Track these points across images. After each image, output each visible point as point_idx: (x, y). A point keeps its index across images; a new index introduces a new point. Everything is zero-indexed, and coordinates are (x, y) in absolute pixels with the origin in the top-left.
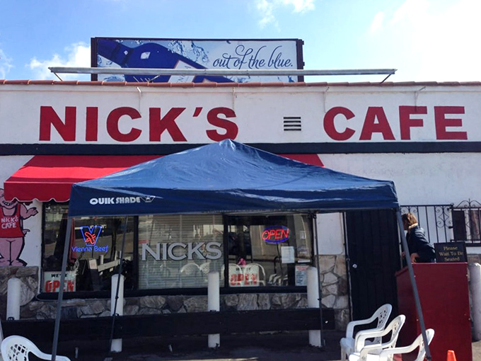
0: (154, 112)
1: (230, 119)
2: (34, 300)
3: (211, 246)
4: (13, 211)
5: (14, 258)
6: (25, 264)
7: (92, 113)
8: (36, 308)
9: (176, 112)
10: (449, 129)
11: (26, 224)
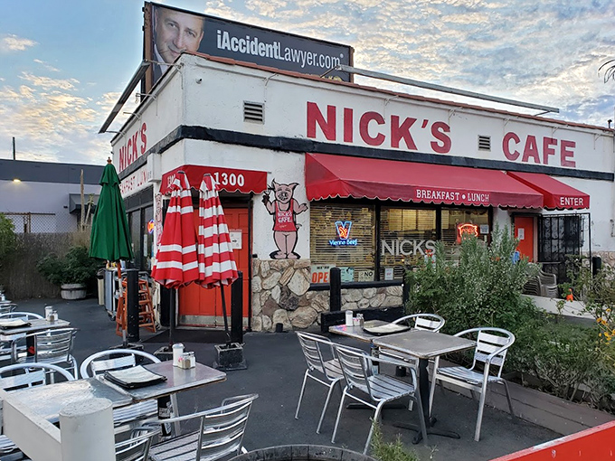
0: (395, 119)
1: (446, 133)
2: (309, 290)
3: (429, 244)
4: (287, 205)
5: (289, 251)
6: (299, 257)
7: (348, 113)
8: (311, 297)
9: (410, 122)
10: (567, 158)
11: (299, 219)
